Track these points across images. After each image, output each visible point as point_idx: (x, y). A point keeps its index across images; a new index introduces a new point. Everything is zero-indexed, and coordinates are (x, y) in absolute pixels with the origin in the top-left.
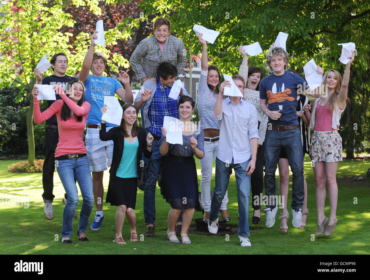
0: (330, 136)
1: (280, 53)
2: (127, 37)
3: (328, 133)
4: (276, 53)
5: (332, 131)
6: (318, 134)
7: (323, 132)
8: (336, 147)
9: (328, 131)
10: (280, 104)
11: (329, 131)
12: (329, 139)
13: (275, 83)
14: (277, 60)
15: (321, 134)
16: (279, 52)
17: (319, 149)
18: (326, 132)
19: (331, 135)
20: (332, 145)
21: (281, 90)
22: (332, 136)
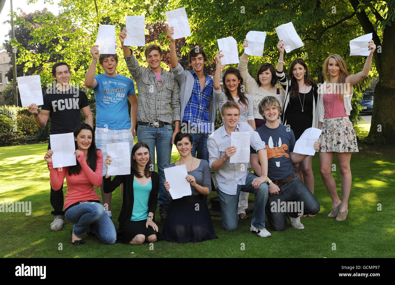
0: (340, 123)
1: (274, 103)
2: (166, 49)
3: (338, 119)
4: (270, 103)
5: (342, 118)
6: (327, 121)
7: (333, 119)
8: (346, 137)
9: (337, 118)
10: (278, 160)
11: (339, 118)
12: (339, 126)
13: (271, 137)
14: (271, 109)
15: (331, 121)
16: (272, 101)
17: (329, 138)
18: (335, 119)
19: (341, 121)
20: (342, 134)
21: (278, 145)
22: (342, 123)
